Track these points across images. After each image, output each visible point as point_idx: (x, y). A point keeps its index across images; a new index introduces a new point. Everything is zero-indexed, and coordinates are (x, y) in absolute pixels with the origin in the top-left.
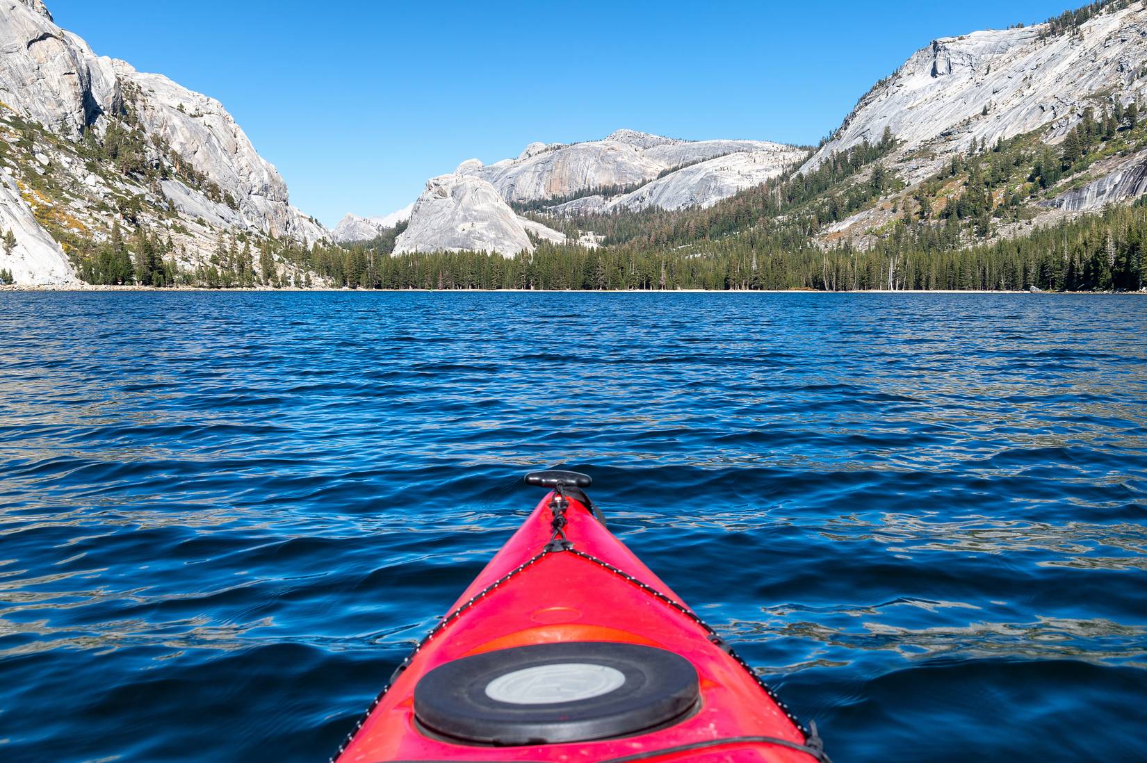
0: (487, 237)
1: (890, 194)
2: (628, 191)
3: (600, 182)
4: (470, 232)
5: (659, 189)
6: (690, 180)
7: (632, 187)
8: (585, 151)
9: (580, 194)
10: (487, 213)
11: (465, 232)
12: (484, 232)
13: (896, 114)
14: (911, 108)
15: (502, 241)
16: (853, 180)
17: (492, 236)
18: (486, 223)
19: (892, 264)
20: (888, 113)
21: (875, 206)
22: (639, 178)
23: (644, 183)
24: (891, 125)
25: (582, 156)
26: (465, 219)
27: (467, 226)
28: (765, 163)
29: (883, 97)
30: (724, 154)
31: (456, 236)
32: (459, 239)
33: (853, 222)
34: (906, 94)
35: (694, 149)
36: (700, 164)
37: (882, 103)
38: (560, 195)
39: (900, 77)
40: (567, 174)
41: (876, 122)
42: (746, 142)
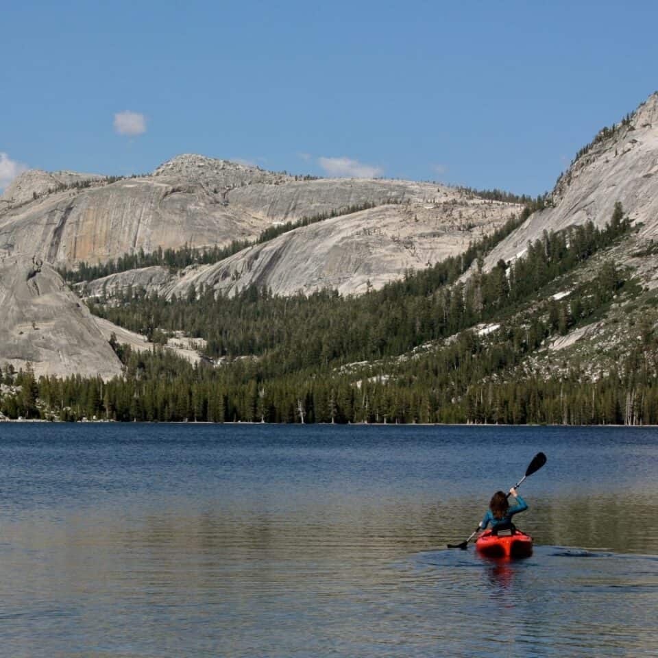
0: (56, 343)
1: (624, 301)
2: (208, 259)
3: (161, 243)
4: (31, 337)
5: (264, 259)
6: (314, 246)
7: (214, 253)
8: (135, 192)
9: (127, 264)
10: (51, 307)
11: (24, 336)
12: (50, 335)
13: (629, 184)
14: (648, 176)
15: (77, 349)
16: (575, 277)
17: (63, 342)
18: (53, 323)
19: (628, 398)
20: (618, 181)
21: (606, 317)
22: (225, 238)
23: (236, 248)
24: (622, 199)
25: (128, 201)
26: (21, 319)
27: (27, 328)
28: (433, 224)
29: (610, 155)
30: (366, 206)
31: (11, 341)
32: (17, 347)
33: (579, 337)
34: (641, 154)
35: (310, 192)
36: (328, 221)
37: (610, 165)
38: (93, 264)
39: (632, 129)
40: (104, 230)
41: (603, 191)
42: (396, 182)
